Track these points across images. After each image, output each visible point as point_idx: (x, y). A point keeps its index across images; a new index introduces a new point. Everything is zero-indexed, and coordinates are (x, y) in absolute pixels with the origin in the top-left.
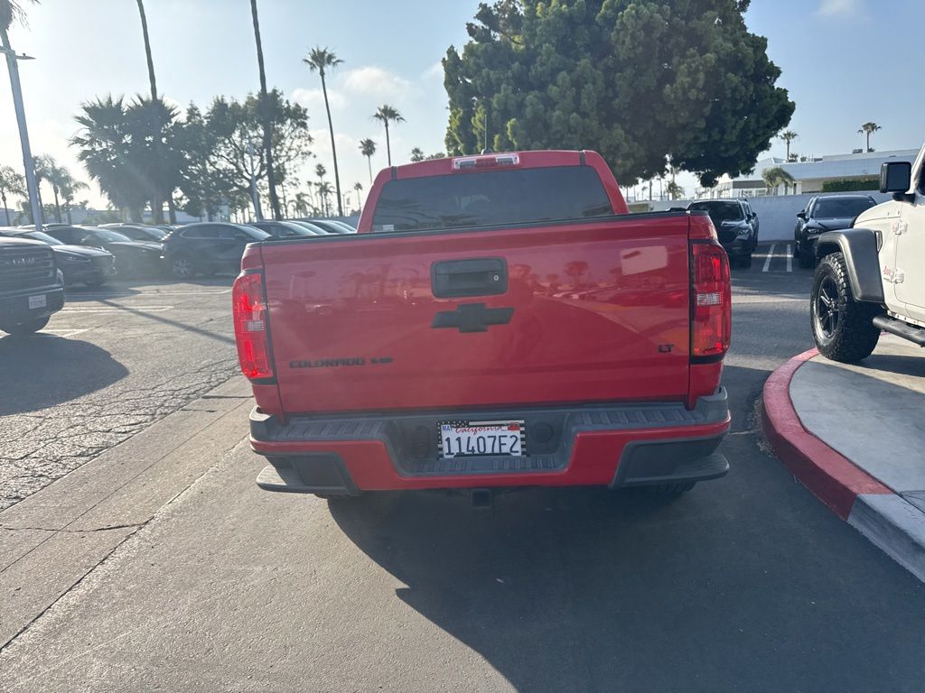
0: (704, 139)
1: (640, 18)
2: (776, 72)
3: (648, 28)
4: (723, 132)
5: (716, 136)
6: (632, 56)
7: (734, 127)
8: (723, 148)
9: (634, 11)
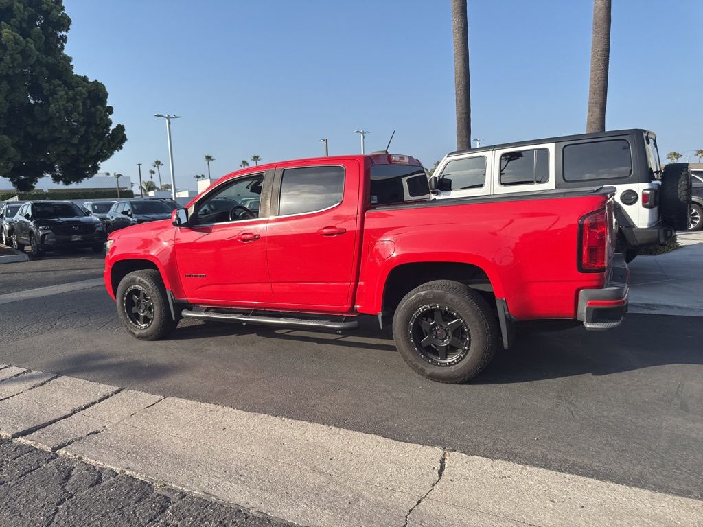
0: (74, 152)
1: (18, 44)
2: (110, 110)
3: (25, 53)
4: (88, 149)
5: (83, 152)
6: (11, 73)
7: (96, 146)
8: (83, 161)
9: (12, 37)
